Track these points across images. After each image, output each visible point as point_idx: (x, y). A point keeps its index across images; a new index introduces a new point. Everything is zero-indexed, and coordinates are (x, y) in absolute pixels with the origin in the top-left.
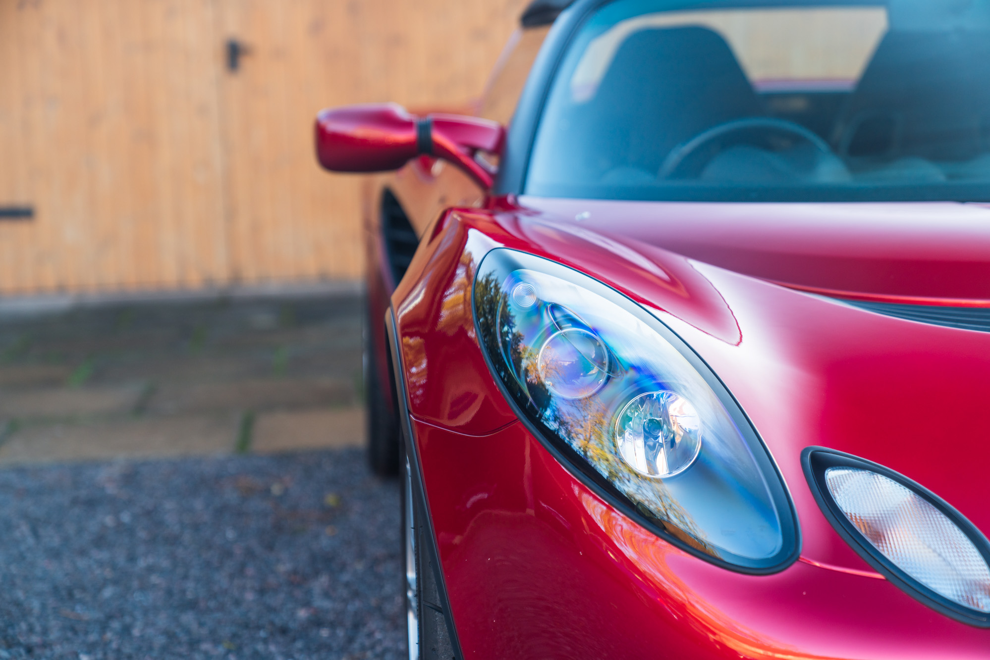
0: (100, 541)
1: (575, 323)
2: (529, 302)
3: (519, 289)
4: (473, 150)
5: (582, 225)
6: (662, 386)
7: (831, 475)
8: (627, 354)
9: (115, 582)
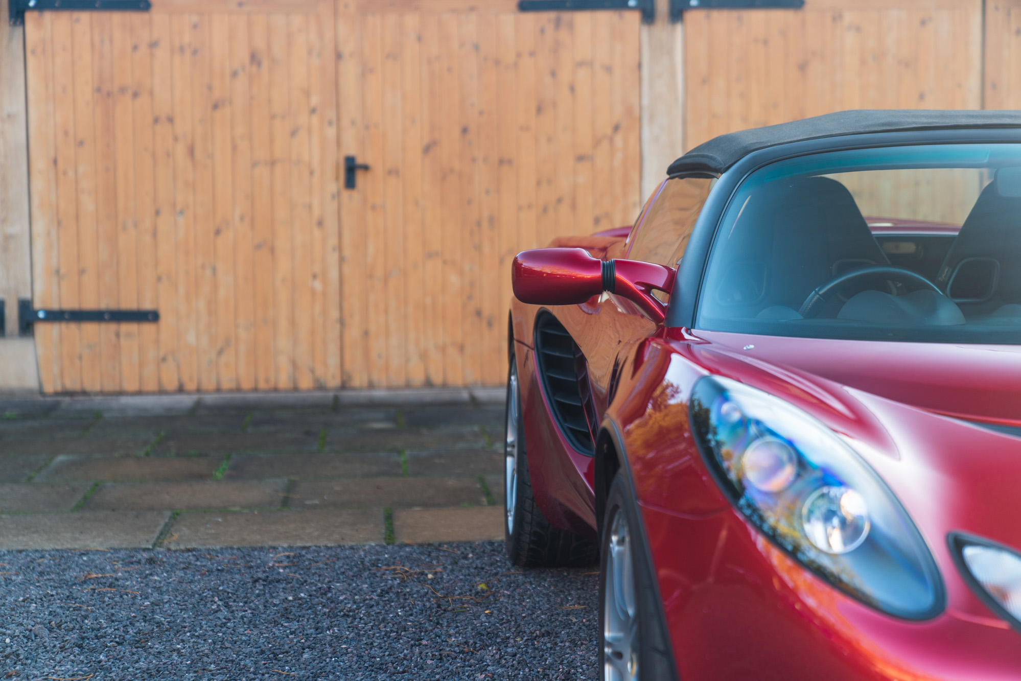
0: (286, 614)
1: (773, 433)
2: (736, 417)
3: (726, 407)
4: (649, 288)
5: (748, 354)
6: (841, 483)
7: (969, 552)
8: (814, 458)
9: (311, 648)
